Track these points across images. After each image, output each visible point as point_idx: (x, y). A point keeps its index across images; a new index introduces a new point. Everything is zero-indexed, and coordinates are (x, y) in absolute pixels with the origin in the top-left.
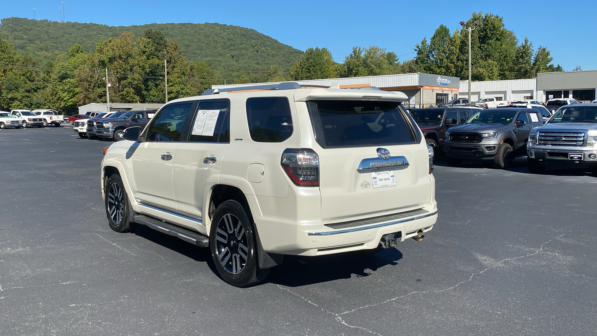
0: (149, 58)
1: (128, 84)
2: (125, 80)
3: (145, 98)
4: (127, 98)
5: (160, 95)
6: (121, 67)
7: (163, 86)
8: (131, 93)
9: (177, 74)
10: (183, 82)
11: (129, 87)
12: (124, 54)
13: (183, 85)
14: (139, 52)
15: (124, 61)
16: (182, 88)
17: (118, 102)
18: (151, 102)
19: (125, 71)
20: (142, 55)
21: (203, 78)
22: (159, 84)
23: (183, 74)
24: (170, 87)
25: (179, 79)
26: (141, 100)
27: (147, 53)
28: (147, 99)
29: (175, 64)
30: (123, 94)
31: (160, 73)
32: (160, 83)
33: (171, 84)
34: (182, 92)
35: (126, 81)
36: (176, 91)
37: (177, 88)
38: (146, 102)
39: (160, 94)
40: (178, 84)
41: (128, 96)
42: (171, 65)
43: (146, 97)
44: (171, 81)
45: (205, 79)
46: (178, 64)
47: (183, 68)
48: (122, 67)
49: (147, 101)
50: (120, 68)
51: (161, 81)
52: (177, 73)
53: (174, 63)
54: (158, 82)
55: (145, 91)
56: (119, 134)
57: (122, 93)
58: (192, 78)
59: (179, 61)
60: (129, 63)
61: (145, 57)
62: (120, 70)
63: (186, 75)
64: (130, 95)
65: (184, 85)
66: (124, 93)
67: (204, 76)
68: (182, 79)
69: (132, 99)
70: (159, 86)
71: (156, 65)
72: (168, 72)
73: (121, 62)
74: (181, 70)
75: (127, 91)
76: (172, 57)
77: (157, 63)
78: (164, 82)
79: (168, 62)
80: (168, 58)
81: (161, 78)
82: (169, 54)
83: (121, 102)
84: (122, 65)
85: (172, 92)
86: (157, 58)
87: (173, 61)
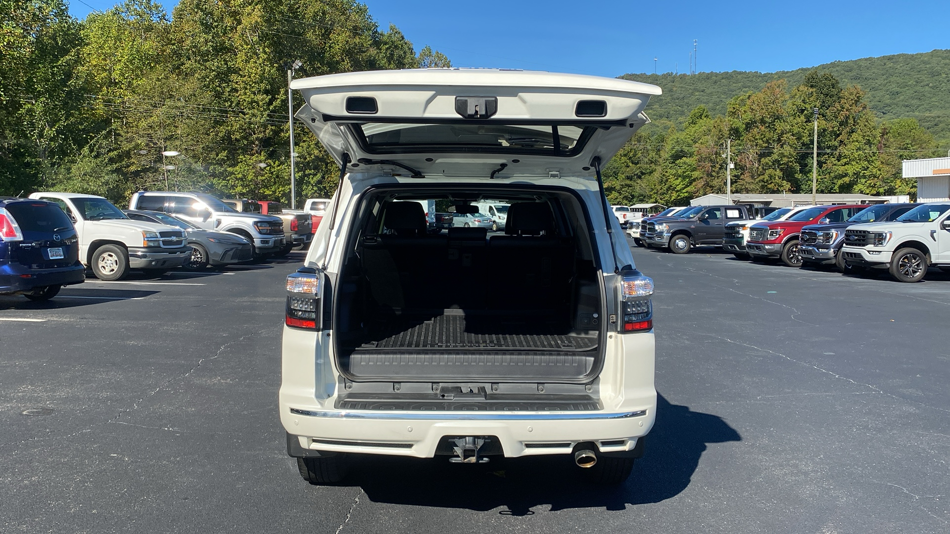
0: (811, 119)
1: (774, 165)
2: (768, 158)
3: (800, 185)
4: (770, 186)
5: (825, 180)
6: (763, 136)
7: (831, 165)
8: (777, 178)
9: (857, 143)
10: (866, 156)
11: (773, 169)
12: (768, 116)
13: (866, 162)
14: (794, 111)
15: (769, 126)
16: (865, 167)
18: (810, 192)
19: (769, 143)
20: (799, 115)
21: (906, 149)
22: (824, 161)
23: (869, 143)
24: (843, 166)
25: (861, 152)
26: (792, 188)
27: (808, 111)
28: (803, 187)
29: (854, 127)
30: (764, 179)
31: (826, 143)
32: (826, 160)
33: (845, 160)
34: (865, 173)
35: (770, 158)
36: (854, 173)
37: (856, 166)
38: (801, 192)
39: (825, 178)
40: (858, 161)
41: (772, 183)
42: (847, 129)
43: (802, 184)
44: (845, 155)
46: (860, 126)
47: (868, 133)
48: (765, 137)
50: (762, 139)
51: (829, 157)
52: (857, 141)
53: (854, 125)
54: (822, 159)
55: (801, 174)
56: (677, 241)
57: (761, 177)
58: (885, 149)
59: (861, 120)
60: (776, 130)
61: (803, 118)
62: (760, 142)
63: (874, 144)
64: (774, 181)
66: (766, 177)
67: (907, 144)
68: (866, 151)
69: (777, 187)
70: (824, 165)
71: (822, 131)
72: (840, 141)
73: (763, 128)
74: (865, 136)
75: (770, 175)
76: (849, 115)
77: (823, 127)
78: (834, 157)
79: (841, 124)
80: (842, 117)
81: (828, 151)
82: (845, 110)
83: (761, 193)
84: (764, 133)
85: (846, 175)
86: (823, 119)
87: (851, 121)
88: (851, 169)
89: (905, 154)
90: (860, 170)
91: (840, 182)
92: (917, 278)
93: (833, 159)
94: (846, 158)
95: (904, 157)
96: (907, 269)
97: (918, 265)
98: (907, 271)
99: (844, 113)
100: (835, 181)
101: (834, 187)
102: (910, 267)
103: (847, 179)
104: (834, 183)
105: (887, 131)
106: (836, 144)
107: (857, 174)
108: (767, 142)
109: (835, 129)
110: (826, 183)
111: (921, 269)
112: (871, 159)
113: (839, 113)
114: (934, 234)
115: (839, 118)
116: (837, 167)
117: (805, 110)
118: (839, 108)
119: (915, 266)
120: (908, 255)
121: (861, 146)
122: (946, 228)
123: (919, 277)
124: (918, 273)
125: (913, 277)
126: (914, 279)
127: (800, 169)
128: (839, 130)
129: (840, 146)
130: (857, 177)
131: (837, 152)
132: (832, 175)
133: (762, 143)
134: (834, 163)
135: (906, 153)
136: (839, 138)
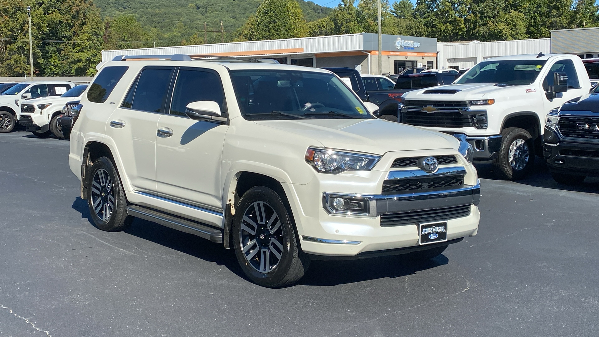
0: (48, 12)
1: (18, 50)
2: (13, 44)
3: (44, 69)
4: (16, 70)
5: (64, 64)
6: (7, 25)
7: (68, 52)
8: (22, 62)
9: (87, 34)
10: (95, 45)
11: (19, 54)
12: (11, 7)
13: (95, 51)
14: (33, 4)
15: (12, 16)
16: (94, 54)
17: (5, 76)
18: (52, 75)
19: (13, 31)
20: (38, 8)
21: (123, 40)
22: (63, 48)
23: (96, 34)
24: (77, 53)
25: (91, 42)
26: (36, 71)
27: (45, 4)
28: (46, 70)
29: (84, 21)
30: (10, 63)
31: (63, 33)
32: (64, 48)
33: (79, 48)
34: (94, 59)
35: (14, 45)
36: (86, 59)
37: (88, 54)
38: (44, 75)
39: (64, 63)
40: (89, 49)
41: (17, 67)
42: (79, 22)
43: (46, 68)
44: (78, 44)
45: (126, 41)
46: (89, 20)
47: (95, 26)
48: (9, 26)
49: (46, 74)
50: (6, 27)
51: (66, 45)
52: (87, 32)
53: (84, 19)
54: (60, 47)
55: (43, 60)
57: (8, 62)
58: (109, 40)
59: (89, 15)
60: (18, 20)
61: (41, 10)
62: (5, 30)
63: (100, 35)
64: (19, 65)
65: (97, 50)
66: (12, 62)
67: (124, 36)
68: (95, 41)
69: (22, 70)
70: (62, 52)
71: (58, 22)
72: (74, 32)
73: (6, 18)
74: (93, 28)
75: (16, 60)
76: (79, 10)
77: (59, 19)
78: (70, 46)
79: (74, 17)
80: (74, 12)
81: (65, 40)
82: (75, 6)
83: (9, 76)
84: (8, 22)
85: (79, 61)
86: (59, 12)
87: (81, 15)
88: (84, 56)
89: (124, 45)
90: (91, 57)
91: (76, 66)
92: (8, 130)
93: (69, 47)
94: (80, 46)
95: (123, 47)
96: (2, 124)
97: (9, 122)
98: (2, 125)
99: (75, 8)
100: (72, 66)
101: (72, 71)
102: (4, 123)
103: (81, 64)
104: (72, 68)
105: (109, 25)
106: (71, 34)
107: (88, 60)
108: (11, 30)
109: (69, 21)
110: (65, 68)
111: (11, 124)
112: (99, 48)
113: (71, 8)
114: (18, 102)
115: (72, 12)
116: (73, 54)
117: (43, 3)
118: (71, 4)
119: (7, 122)
120: (2, 116)
121: (91, 37)
122: (25, 98)
123: (10, 128)
124: (10, 127)
125: (6, 129)
126: (7, 131)
127: (42, 55)
128: (72, 22)
129: (74, 36)
130: (89, 63)
131: (72, 42)
132: (69, 60)
133: (6, 31)
134: (70, 50)
135: (123, 43)
136: (73, 30)
